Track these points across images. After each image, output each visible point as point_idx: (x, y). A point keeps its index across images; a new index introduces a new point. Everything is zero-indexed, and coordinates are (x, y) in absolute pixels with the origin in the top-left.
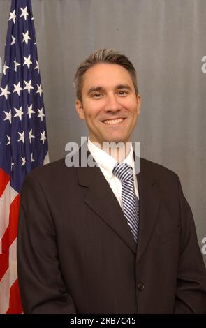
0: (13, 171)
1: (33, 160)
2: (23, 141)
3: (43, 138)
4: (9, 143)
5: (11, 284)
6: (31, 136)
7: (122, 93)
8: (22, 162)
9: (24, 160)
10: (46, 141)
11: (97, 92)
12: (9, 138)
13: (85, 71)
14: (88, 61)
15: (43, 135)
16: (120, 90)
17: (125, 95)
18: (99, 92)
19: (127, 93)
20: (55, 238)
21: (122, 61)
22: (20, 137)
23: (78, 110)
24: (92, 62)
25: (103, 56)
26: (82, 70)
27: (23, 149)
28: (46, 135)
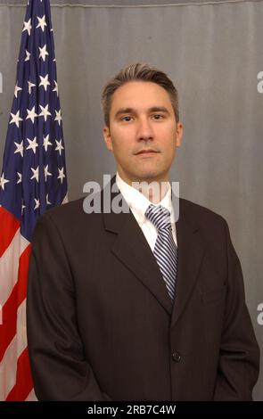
0: (23, 216)
1: (48, 203)
2: (37, 179)
3: (61, 176)
4: (20, 181)
5: (19, 354)
6: (47, 173)
7: (157, 117)
8: (35, 204)
9: (37, 202)
10: (65, 179)
11: (127, 115)
12: (20, 175)
13: (114, 90)
14: (118, 78)
15: (61, 172)
16: (155, 113)
17: (161, 119)
18: (129, 115)
19: (163, 117)
20: (74, 296)
21: (158, 78)
22: (33, 174)
23: (106, 139)
24: (123, 79)
25: (135, 73)
26: (111, 90)
27: (36, 189)
28: (65, 173)
